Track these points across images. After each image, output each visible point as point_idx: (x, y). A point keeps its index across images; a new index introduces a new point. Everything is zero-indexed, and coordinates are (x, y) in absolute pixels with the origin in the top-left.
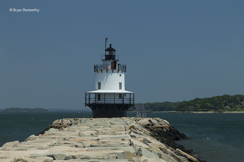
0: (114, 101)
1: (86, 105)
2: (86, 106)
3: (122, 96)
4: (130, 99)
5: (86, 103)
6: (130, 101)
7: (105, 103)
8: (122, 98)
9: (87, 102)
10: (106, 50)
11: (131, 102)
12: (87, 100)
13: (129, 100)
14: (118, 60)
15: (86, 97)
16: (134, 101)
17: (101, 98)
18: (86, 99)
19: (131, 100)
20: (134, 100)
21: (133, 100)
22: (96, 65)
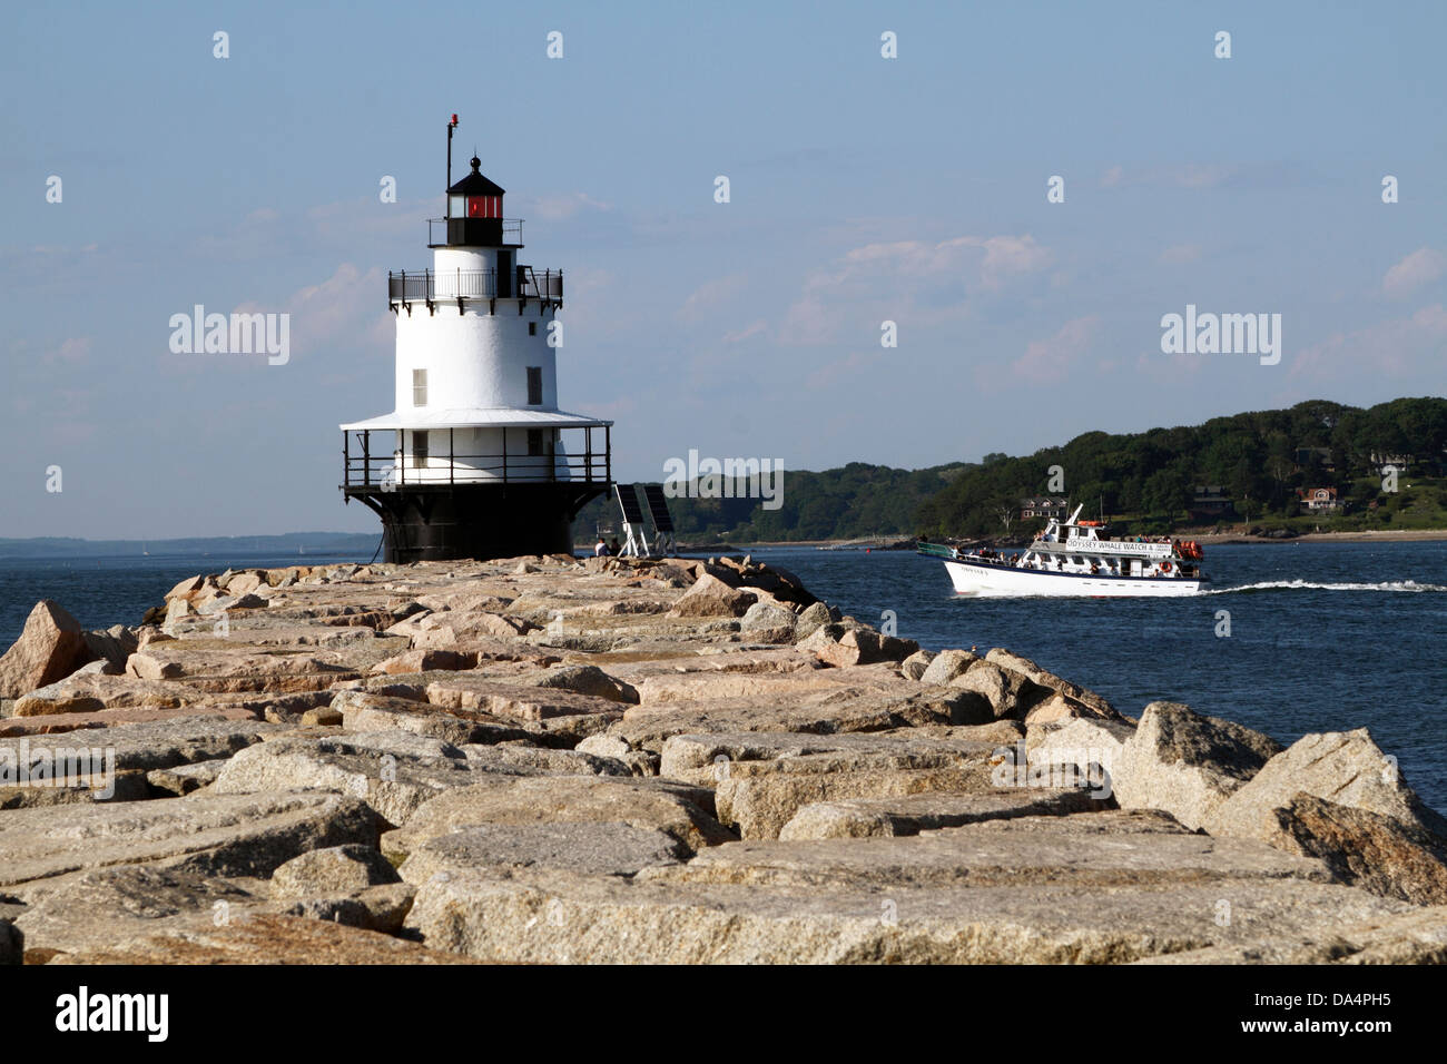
0: (505, 467)
1: (351, 492)
2: (347, 500)
3: (546, 438)
4: (588, 456)
5: (347, 481)
6: (588, 466)
7: (452, 479)
8: (545, 451)
9: (357, 478)
10: (452, 191)
11: (594, 472)
12: (354, 464)
13: (581, 461)
14: (521, 246)
15: (346, 452)
16: (608, 466)
17: (430, 453)
18: (347, 464)
19: (594, 461)
20: (608, 460)
21: (602, 460)
22: (397, 274)
